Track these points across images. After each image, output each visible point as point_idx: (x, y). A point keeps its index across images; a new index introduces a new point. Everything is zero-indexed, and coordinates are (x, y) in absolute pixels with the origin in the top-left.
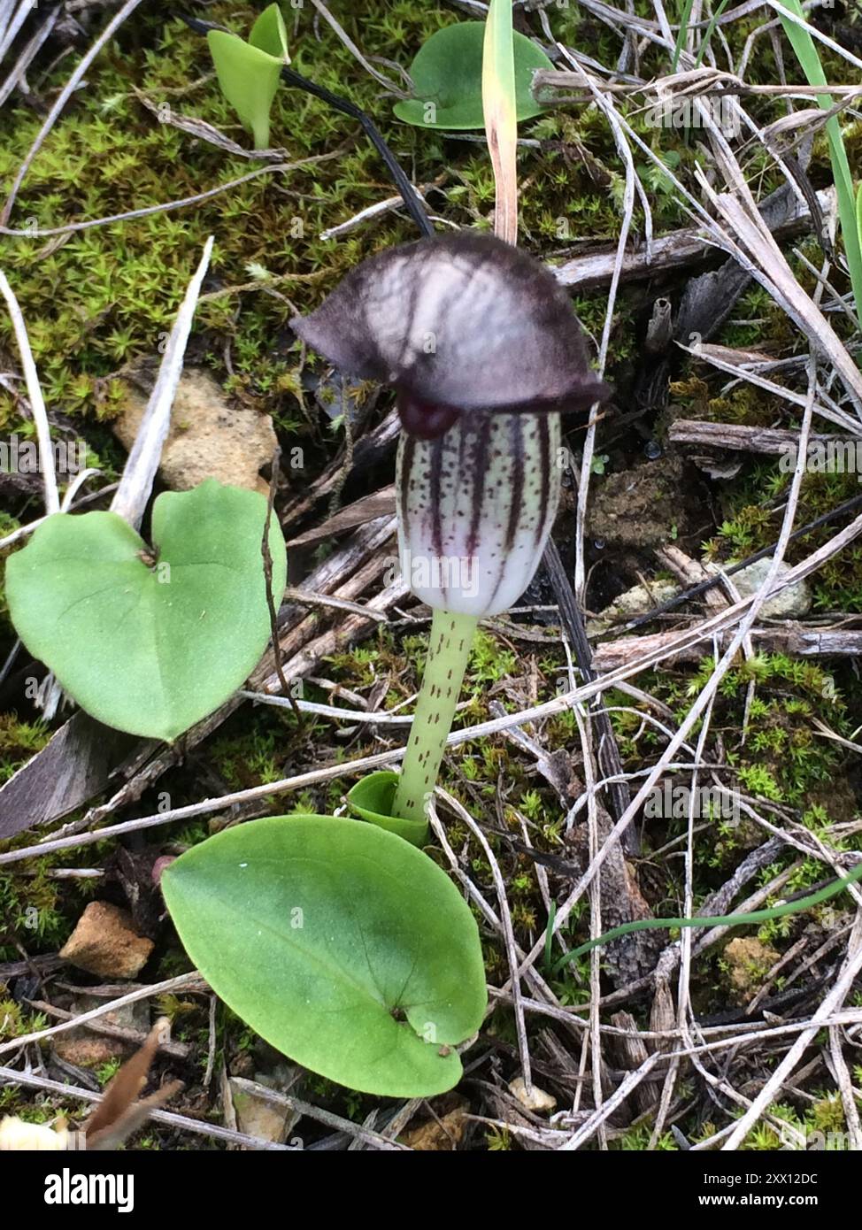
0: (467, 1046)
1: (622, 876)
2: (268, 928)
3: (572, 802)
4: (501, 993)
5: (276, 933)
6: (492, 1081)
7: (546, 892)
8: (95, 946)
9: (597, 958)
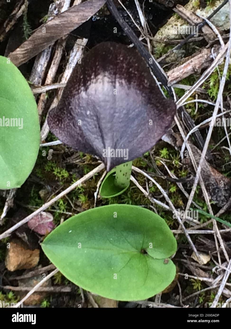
0: (173, 256)
1: (209, 171)
2: (87, 248)
3: (180, 147)
4: (178, 232)
5: (90, 248)
6: (185, 258)
7: (183, 190)
8: (20, 264)
9: (208, 200)
